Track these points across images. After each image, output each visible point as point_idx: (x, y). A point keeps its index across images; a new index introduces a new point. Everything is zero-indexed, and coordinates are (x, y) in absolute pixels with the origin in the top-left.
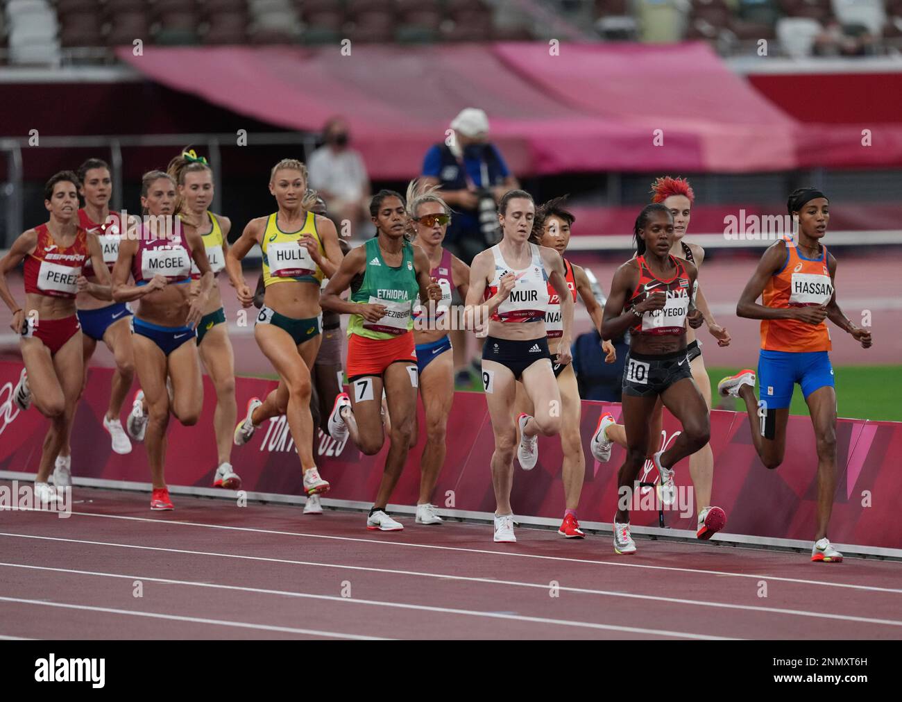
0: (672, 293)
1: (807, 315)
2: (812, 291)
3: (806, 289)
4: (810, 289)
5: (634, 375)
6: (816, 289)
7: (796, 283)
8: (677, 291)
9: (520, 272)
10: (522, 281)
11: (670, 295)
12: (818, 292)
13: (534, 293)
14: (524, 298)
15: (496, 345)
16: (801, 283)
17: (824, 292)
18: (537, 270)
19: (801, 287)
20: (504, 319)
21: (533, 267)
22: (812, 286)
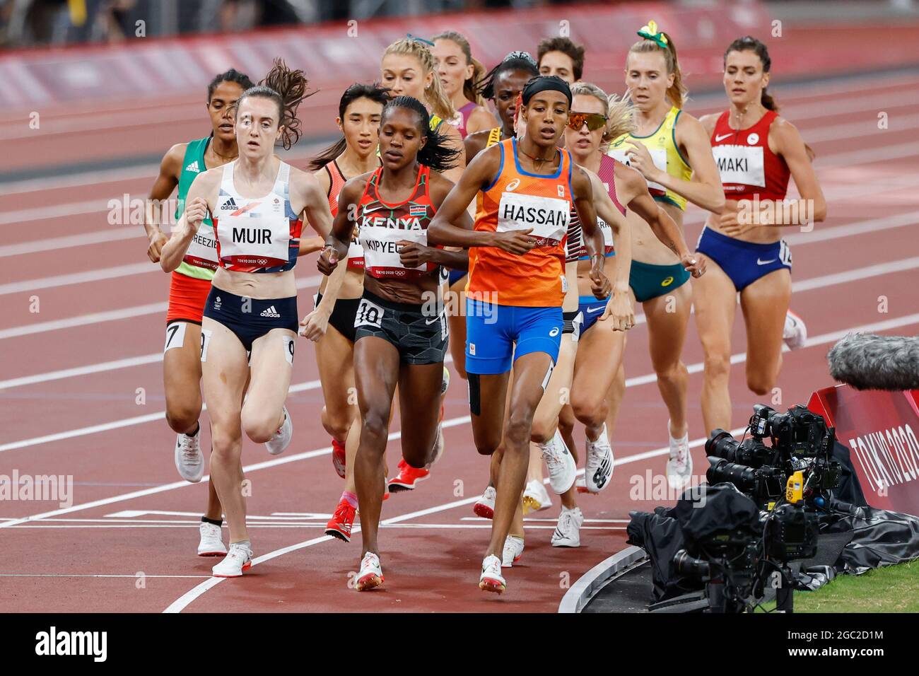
0: (395, 222)
1: (507, 241)
2: (531, 218)
3: (521, 215)
4: (527, 215)
5: (364, 317)
6: (537, 217)
7: (507, 206)
8: (403, 220)
9: (251, 201)
10: (252, 215)
11: (393, 224)
12: (541, 220)
13: (267, 234)
14: (251, 239)
15: (219, 299)
16: (513, 207)
17: (553, 221)
18: (277, 201)
19: (512, 212)
20: (228, 266)
21: (272, 196)
22: (531, 212)
